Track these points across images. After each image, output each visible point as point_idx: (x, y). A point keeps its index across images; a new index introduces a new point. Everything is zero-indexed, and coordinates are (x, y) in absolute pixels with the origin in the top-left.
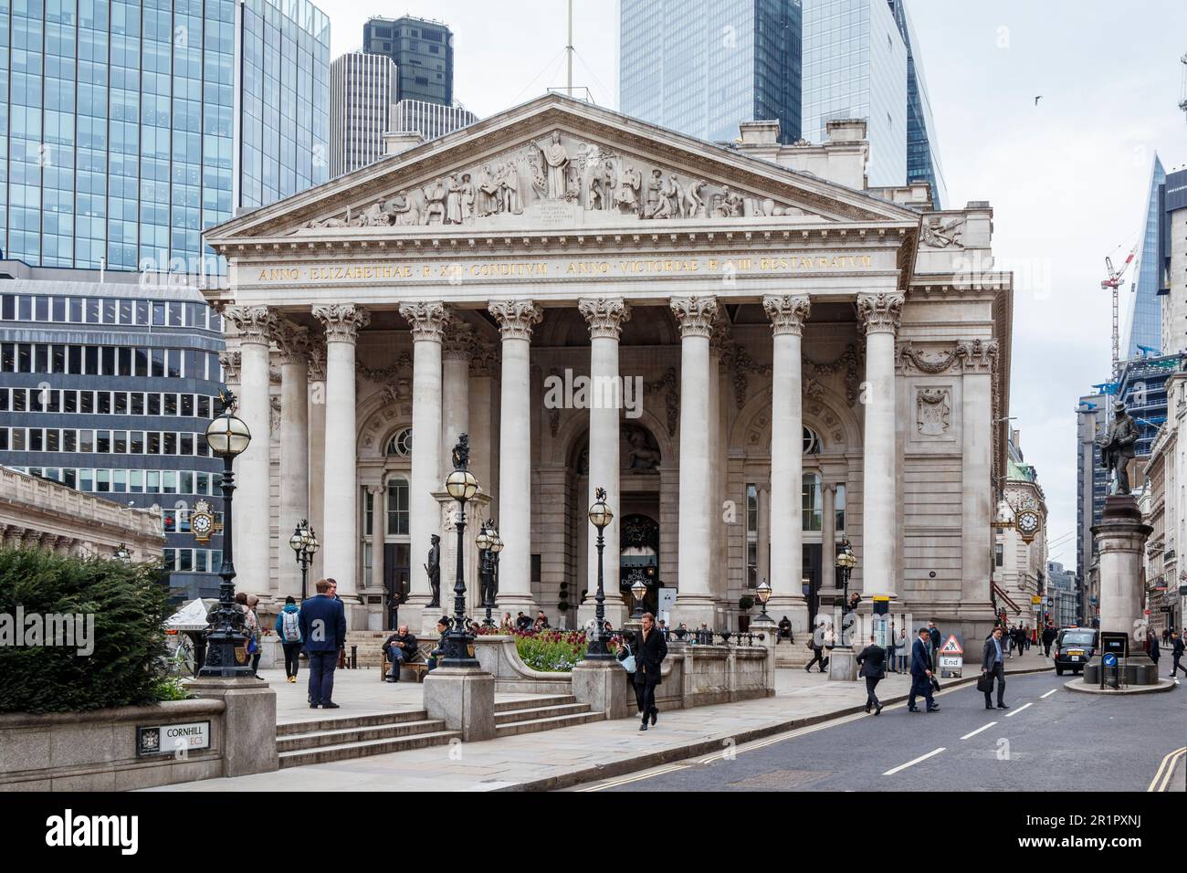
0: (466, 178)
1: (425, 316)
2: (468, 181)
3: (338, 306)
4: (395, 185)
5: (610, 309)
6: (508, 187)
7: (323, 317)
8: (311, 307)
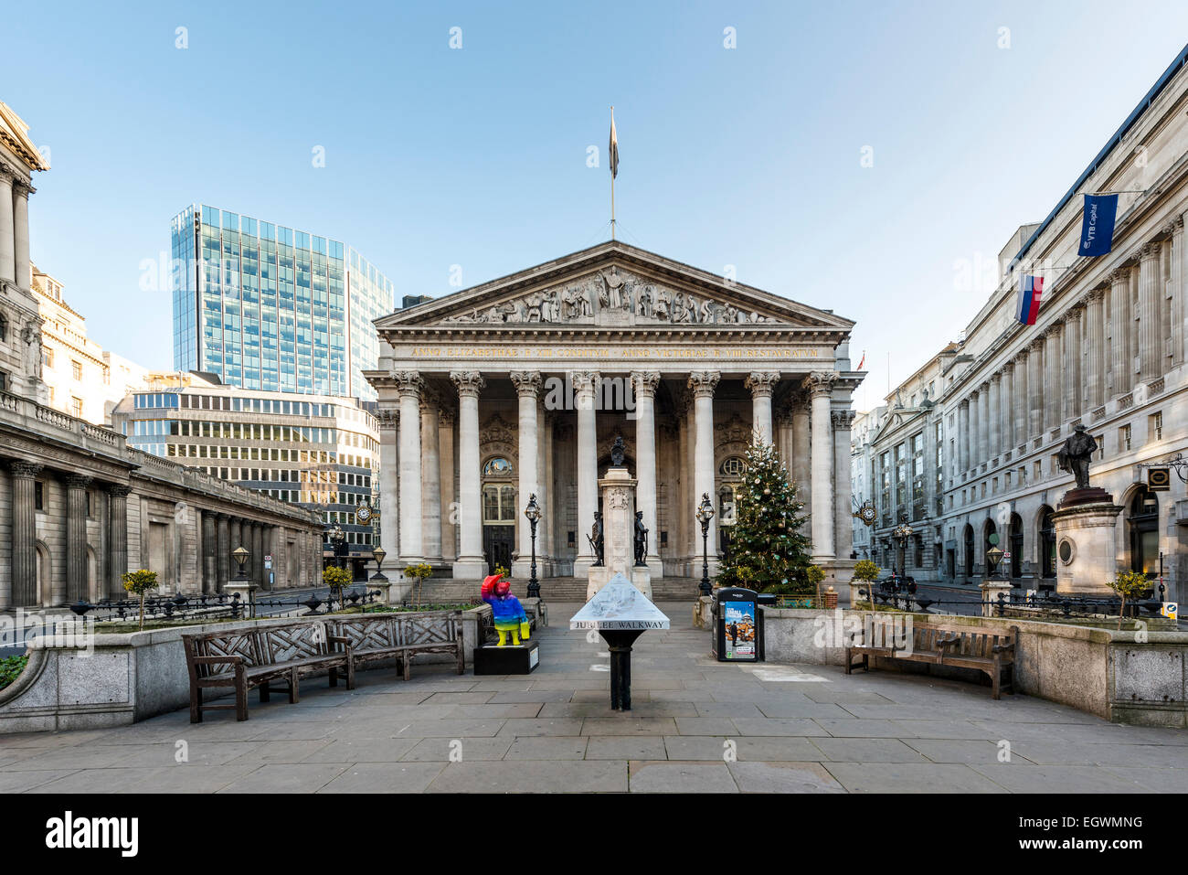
0: (554, 294)
1: (527, 380)
2: (555, 297)
3: (468, 373)
4: (505, 297)
5: (651, 379)
6: (583, 300)
7: (457, 380)
8: (449, 373)
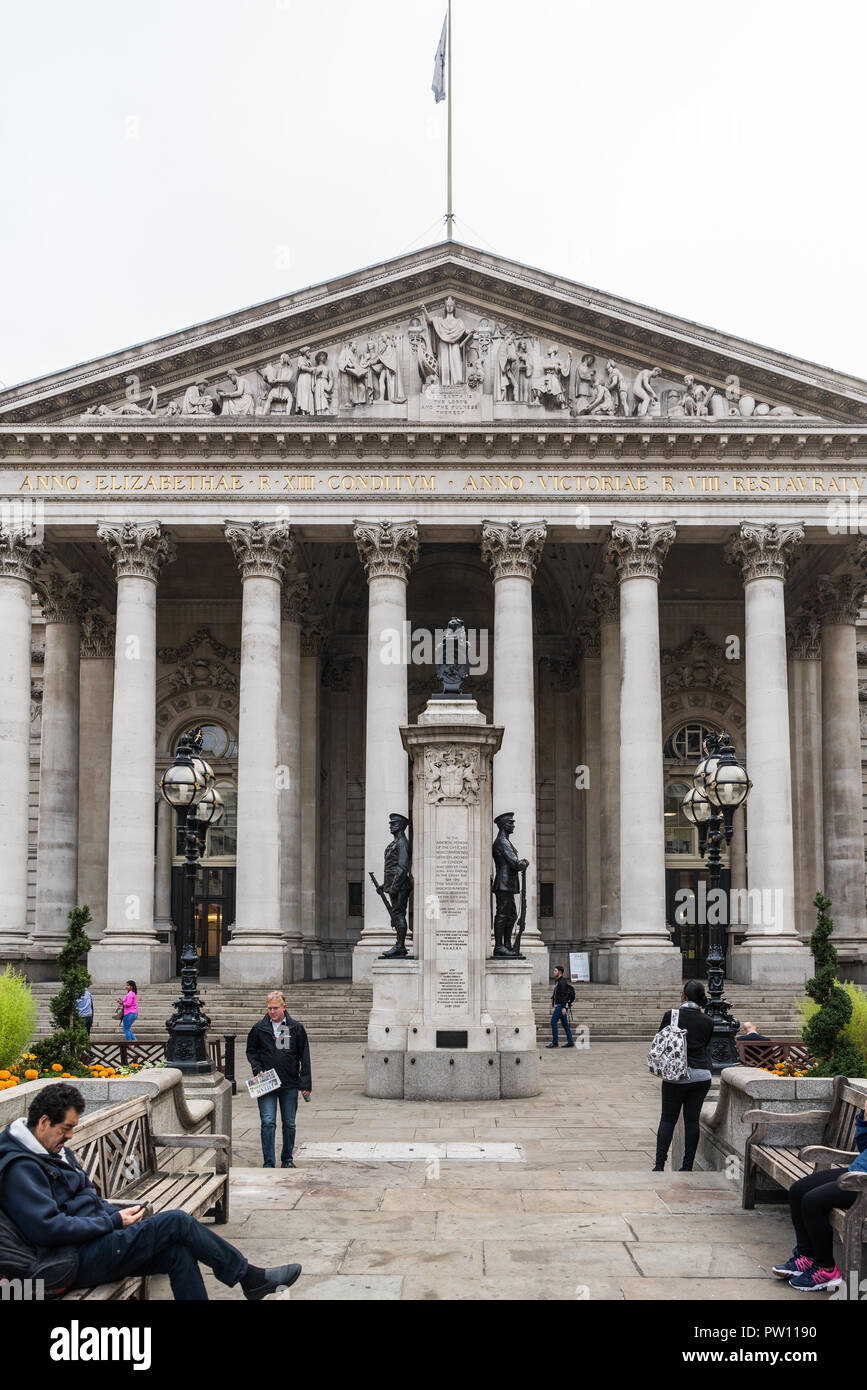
0: (322, 358)
1: (261, 541)
2: (324, 363)
3: (135, 525)
4: (220, 364)
5: (526, 538)
6: (384, 367)
7: (113, 542)
8: (95, 528)
